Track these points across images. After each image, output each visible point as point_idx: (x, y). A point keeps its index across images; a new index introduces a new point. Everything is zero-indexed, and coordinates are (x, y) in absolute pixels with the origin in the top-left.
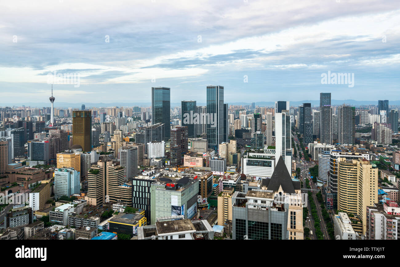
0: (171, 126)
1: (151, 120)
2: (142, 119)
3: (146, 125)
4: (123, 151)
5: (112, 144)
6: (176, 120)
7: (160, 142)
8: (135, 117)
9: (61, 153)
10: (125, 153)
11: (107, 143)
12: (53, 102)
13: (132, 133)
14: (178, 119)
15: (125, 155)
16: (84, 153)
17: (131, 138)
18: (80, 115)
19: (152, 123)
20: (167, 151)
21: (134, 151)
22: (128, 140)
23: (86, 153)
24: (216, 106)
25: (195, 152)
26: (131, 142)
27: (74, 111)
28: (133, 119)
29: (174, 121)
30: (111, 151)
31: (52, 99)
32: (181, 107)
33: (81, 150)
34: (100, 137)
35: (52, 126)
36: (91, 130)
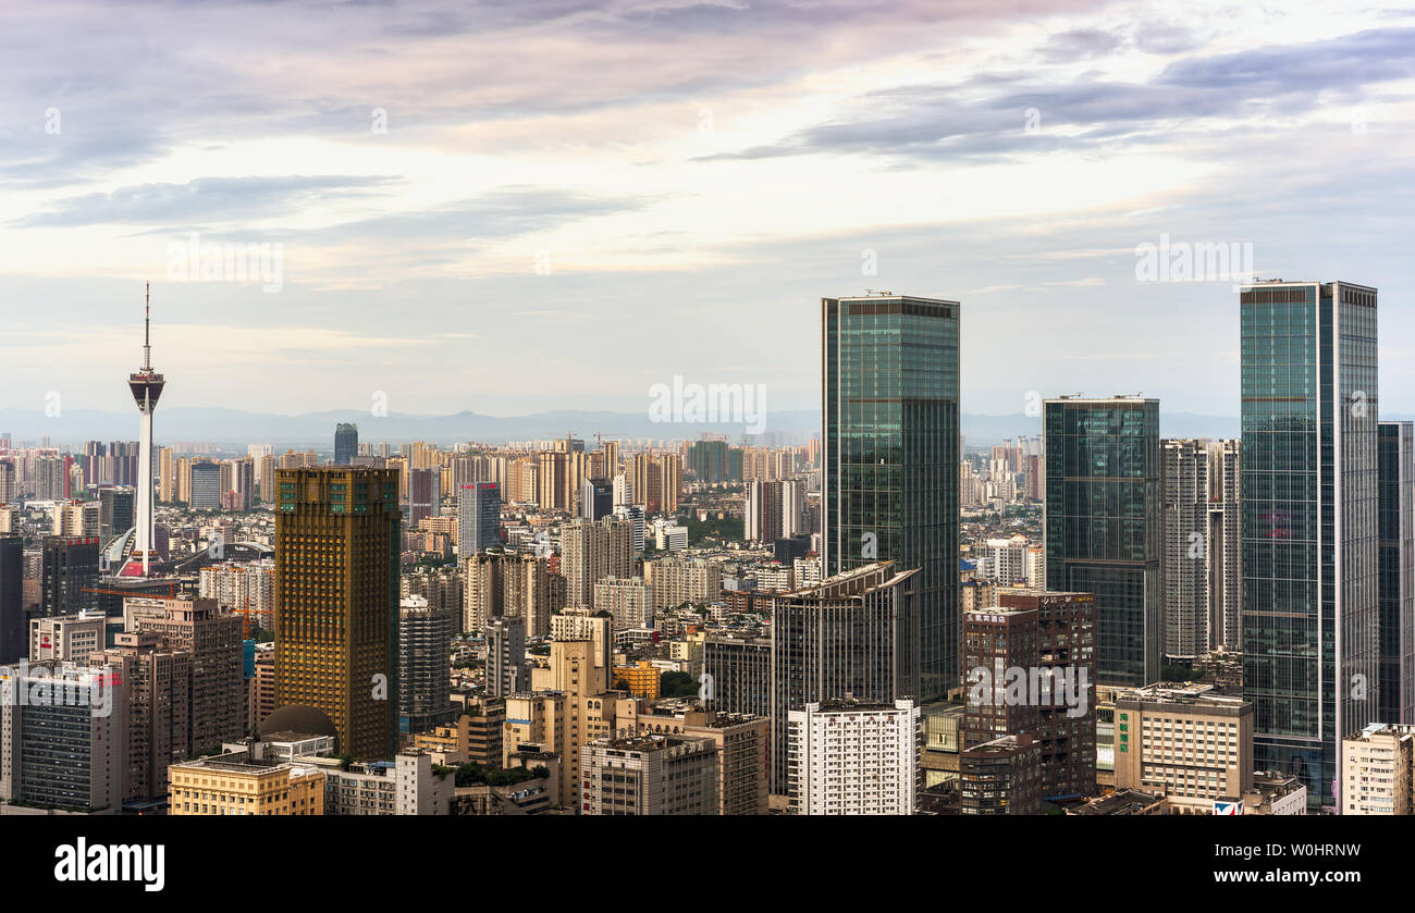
0: (968, 592)
1: (818, 539)
2: (751, 529)
3: (783, 576)
4: (616, 762)
5: (540, 707)
6: (1004, 543)
7: (881, 707)
8: (703, 518)
9: (197, 764)
10: (631, 780)
11: (503, 702)
12: (151, 410)
13: (679, 635)
14: (1019, 539)
15: (631, 792)
16: (346, 767)
17: (675, 667)
18: (321, 495)
19: (822, 561)
20: (935, 779)
21: (696, 765)
22: (653, 689)
23: (360, 770)
24: (1313, 438)
25: (1148, 791)
26: (670, 703)
27: (282, 473)
28: (684, 530)
29: (989, 552)
30: (532, 765)
31: (147, 389)
32: (1039, 449)
33: (329, 749)
34: (453, 658)
35: (146, 569)
36: (398, 607)
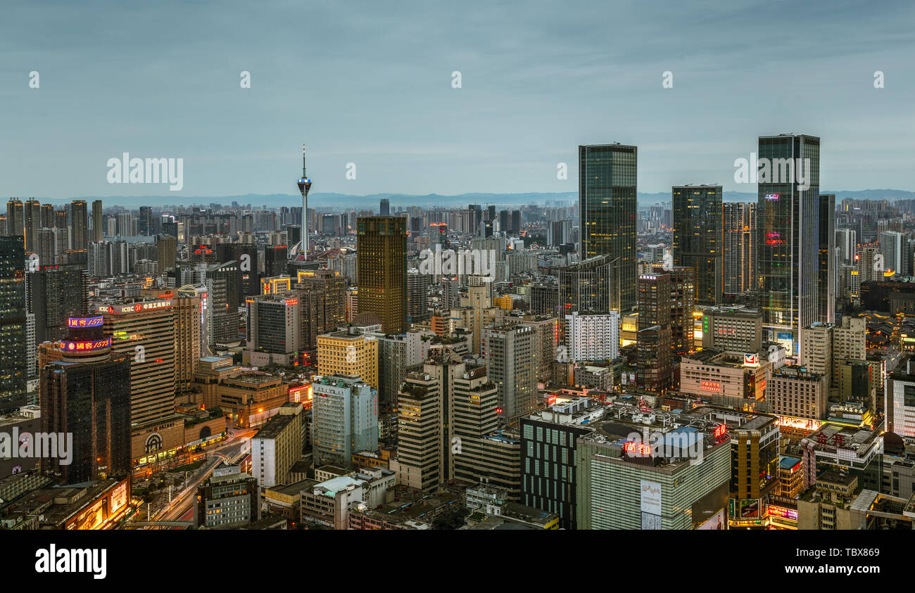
0: (640, 266)
1: (578, 245)
2: (550, 241)
3: (563, 260)
4: (495, 335)
5: (465, 313)
6: (655, 246)
7: (604, 313)
8: (530, 236)
9: (328, 335)
10: (501, 343)
11: (449, 311)
12: (307, 194)
13: (521, 284)
14: (662, 245)
15: (501, 347)
16: (387, 337)
17: (519, 297)
18: (375, 228)
19: (579, 254)
20: (626, 343)
21: (528, 336)
22: (510, 306)
23: (392, 338)
25: (717, 348)
26: (517, 311)
27: (359, 219)
28: (522, 241)
29: (648, 250)
30: (461, 336)
31: (304, 187)
32: (670, 208)
33: (380, 330)
34: (429, 293)
35: (306, 258)
36: (406, 272)
